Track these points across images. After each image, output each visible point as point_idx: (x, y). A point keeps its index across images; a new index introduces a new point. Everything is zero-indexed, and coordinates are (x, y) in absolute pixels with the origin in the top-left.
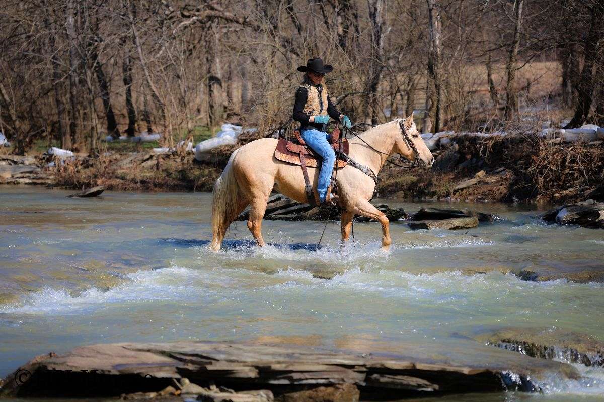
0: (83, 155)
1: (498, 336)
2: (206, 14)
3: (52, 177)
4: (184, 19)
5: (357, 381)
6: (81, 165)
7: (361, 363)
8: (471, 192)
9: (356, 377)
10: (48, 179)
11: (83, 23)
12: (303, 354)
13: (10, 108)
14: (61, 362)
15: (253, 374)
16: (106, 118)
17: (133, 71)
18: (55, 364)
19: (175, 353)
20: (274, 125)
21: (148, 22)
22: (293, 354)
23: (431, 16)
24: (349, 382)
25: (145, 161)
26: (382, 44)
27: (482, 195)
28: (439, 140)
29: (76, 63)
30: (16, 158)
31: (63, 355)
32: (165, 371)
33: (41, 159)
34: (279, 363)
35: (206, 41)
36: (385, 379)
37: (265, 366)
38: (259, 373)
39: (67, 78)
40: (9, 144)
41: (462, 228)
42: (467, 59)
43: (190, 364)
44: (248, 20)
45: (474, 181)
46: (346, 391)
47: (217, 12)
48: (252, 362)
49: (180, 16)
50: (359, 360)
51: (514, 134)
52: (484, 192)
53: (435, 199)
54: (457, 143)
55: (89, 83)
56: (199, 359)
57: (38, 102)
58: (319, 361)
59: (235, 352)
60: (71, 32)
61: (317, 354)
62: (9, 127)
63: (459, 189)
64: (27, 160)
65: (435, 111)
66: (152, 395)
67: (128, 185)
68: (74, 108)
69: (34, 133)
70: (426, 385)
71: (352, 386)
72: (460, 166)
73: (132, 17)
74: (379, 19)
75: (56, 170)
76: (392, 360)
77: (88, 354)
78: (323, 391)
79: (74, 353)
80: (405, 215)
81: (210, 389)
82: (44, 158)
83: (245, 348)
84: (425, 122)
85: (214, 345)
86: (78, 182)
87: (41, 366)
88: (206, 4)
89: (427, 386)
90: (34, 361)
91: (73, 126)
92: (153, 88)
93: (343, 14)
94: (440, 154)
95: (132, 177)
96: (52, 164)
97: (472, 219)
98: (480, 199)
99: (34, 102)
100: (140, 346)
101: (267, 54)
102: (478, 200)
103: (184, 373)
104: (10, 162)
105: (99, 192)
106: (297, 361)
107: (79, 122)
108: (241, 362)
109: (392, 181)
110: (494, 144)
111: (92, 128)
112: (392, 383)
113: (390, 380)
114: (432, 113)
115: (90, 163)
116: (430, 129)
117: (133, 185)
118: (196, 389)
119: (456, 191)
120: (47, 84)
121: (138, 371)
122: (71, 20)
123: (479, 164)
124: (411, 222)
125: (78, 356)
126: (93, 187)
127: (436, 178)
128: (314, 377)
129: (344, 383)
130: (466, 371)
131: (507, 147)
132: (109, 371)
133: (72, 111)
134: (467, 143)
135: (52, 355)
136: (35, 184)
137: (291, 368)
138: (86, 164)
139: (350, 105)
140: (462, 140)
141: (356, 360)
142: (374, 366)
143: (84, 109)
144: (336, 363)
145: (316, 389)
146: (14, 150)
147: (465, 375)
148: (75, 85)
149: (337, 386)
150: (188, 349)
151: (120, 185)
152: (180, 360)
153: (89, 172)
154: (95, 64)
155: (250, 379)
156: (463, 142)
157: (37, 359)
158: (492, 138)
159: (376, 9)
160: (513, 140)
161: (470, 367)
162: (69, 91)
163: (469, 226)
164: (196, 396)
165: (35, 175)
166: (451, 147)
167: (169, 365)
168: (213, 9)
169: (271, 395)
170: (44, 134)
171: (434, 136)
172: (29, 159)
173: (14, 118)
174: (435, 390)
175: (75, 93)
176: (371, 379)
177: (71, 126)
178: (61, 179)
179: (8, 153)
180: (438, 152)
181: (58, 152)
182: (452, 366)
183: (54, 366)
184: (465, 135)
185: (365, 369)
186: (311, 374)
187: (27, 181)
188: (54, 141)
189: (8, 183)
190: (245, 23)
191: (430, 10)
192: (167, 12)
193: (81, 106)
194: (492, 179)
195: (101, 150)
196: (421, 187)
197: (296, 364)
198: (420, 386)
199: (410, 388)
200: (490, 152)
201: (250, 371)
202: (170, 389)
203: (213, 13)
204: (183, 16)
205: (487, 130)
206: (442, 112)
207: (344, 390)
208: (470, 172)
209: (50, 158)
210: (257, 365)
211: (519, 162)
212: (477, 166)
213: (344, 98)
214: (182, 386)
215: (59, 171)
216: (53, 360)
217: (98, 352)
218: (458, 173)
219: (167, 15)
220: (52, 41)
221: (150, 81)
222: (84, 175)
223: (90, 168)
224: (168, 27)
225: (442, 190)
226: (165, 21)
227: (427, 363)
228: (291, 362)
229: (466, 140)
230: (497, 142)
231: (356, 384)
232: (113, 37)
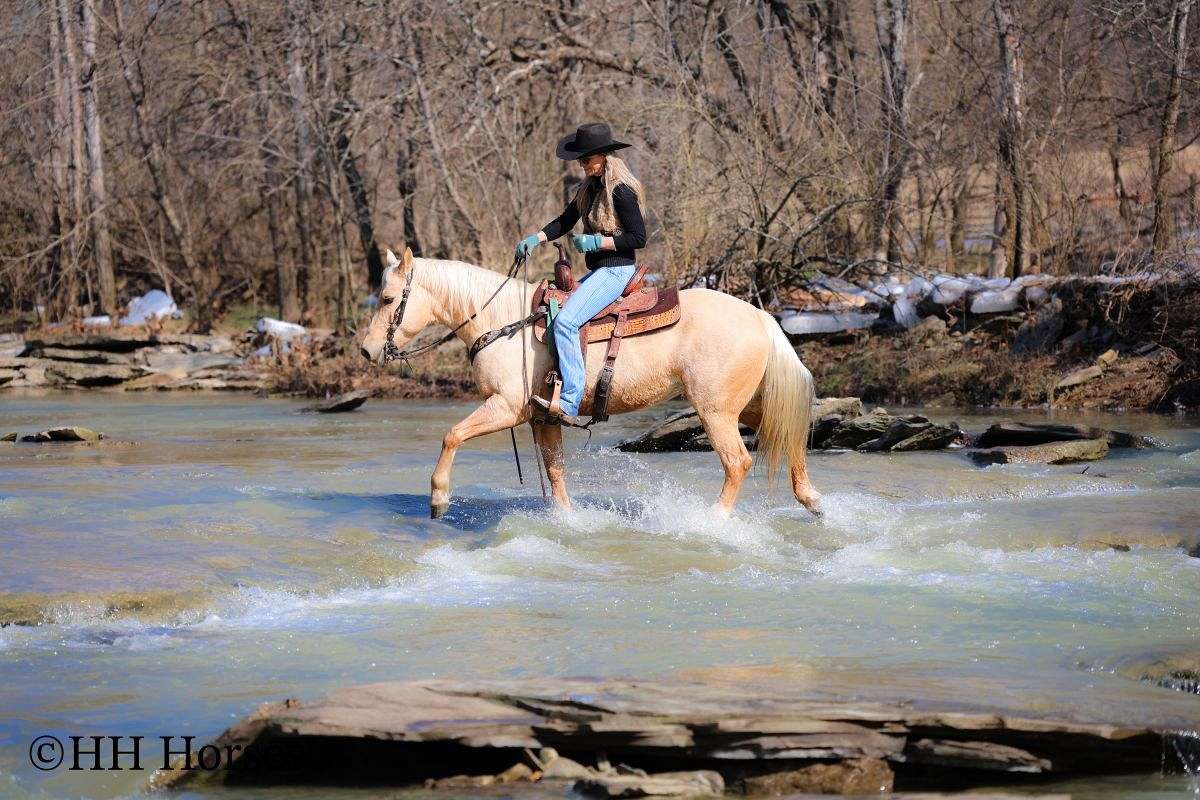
0: (324, 333)
1: (1165, 665)
2: (559, 54)
3: (264, 376)
4: (518, 64)
5: (889, 753)
6: (322, 350)
7: (897, 717)
8: (1091, 392)
9: (885, 745)
10: (258, 379)
11: (322, 76)
12: (781, 701)
13: (183, 243)
14: (308, 717)
15: (683, 740)
16: (365, 261)
17: (417, 169)
18: (296, 720)
19: (530, 699)
20: (696, 266)
21: (448, 71)
22: (760, 700)
23: (1003, 50)
24: (872, 755)
25: (445, 340)
26: (906, 105)
27: (1112, 397)
28: (1023, 291)
29: (309, 154)
30: (197, 340)
31: (311, 704)
32: (508, 734)
33: (243, 342)
34: (733, 717)
35: (559, 108)
36: (946, 749)
37: (706, 722)
38: (694, 738)
39: (290, 184)
40: (181, 313)
41: (1076, 460)
42: (1077, 131)
43: (558, 721)
44: (640, 64)
45: (1096, 370)
46: (866, 771)
47: (579, 49)
48: (679, 716)
49: (509, 59)
50: (891, 712)
51: (1175, 277)
52: (1115, 392)
53: (1018, 405)
54: (1059, 296)
55: (335, 192)
56: (575, 711)
57: (235, 233)
58: (813, 714)
59: (645, 696)
60: (300, 95)
61: (808, 701)
62: (180, 282)
63: (1065, 387)
64: (217, 343)
65: (1014, 236)
66: (487, 780)
67: (413, 387)
68: (304, 243)
69: (227, 292)
70: (1027, 760)
71: (879, 762)
72: (1067, 343)
73: (415, 62)
74: (898, 57)
75: (273, 361)
76: (955, 711)
77: (360, 702)
78: (821, 772)
79: (332, 700)
80: (961, 436)
81: (597, 769)
82: (249, 339)
83: (665, 689)
84: (993, 257)
85: (602, 685)
86: (316, 384)
87: (270, 724)
88: (559, 34)
89: (1027, 762)
90: (256, 716)
91: (303, 277)
92: (457, 199)
93: (827, 48)
94: (1025, 318)
95: (420, 372)
96: (265, 350)
97: (1094, 443)
98: (1109, 406)
99: (227, 233)
100: (459, 687)
101: (680, 129)
102: (1105, 408)
103: (546, 737)
104: (182, 347)
105: (357, 402)
106: (768, 713)
107: (315, 268)
108: (659, 716)
109: (931, 373)
110: (1134, 297)
111: (342, 279)
112: (960, 757)
113: (954, 751)
114: (1009, 240)
115: (338, 346)
116: (1003, 271)
117: (422, 388)
118: (572, 769)
119: (1059, 391)
120: (252, 197)
121: (459, 734)
122: (298, 70)
123: (1105, 337)
124: (974, 450)
125: (340, 706)
126: (345, 392)
127: (1018, 365)
128: (802, 745)
129: (863, 757)
130: (1106, 732)
131: (1161, 303)
132: (402, 735)
133: (300, 249)
134: (1080, 296)
135: (291, 703)
136: (232, 389)
137: (756, 728)
138: (331, 350)
139: (845, 227)
140: (1070, 291)
141: (885, 712)
142: (923, 723)
143: (325, 243)
144: (845, 717)
145: (808, 769)
146: (190, 327)
147: (1104, 740)
148: (307, 196)
149: (849, 762)
150: (553, 692)
151: (399, 389)
152: (539, 712)
153: (336, 364)
154: (345, 156)
155: (677, 749)
156: (1071, 294)
157: (262, 711)
158: (1129, 286)
159: (893, 37)
160: (1172, 289)
161: (1114, 724)
162: (294, 210)
163: (1089, 457)
164: (572, 783)
165: (232, 373)
166: (1047, 306)
167: (518, 722)
168: (572, 43)
169: (720, 781)
170: (247, 294)
171: (1014, 283)
172: (221, 342)
173: (190, 262)
174: (1043, 769)
175: (305, 214)
176: (916, 747)
177: (298, 277)
178: (282, 379)
179: (181, 330)
180: (1022, 314)
181: (277, 327)
182: (1077, 722)
183: (295, 725)
184: (1076, 281)
185: (903, 729)
186: (796, 738)
187: (218, 383)
188: (266, 308)
189: (181, 388)
190: (635, 70)
191: (1002, 37)
192: (484, 52)
193: (318, 238)
194: (1133, 365)
195: (359, 321)
196: (988, 384)
197: (768, 719)
198: (1013, 762)
199: (994, 766)
200: (1127, 315)
201: (677, 732)
202: (520, 769)
203: (572, 52)
204: (516, 58)
205: (1120, 270)
206: (1026, 236)
207: (862, 771)
208: (1088, 354)
209: (261, 339)
210: (689, 722)
211: (1184, 333)
212: (1099, 342)
213: (835, 210)
214: (544, 762)
215: (279, 363)
216: (293, 713)
217: (379, 698)
218: (1062, 356)
219: (484, 58)
220: (261, 112)
221: (451, 186)
222: (327, 369)
223: (338, 357)
224: (488, 82)
225: (1033, 390)
226: (481, 69)
227: (1026, 717)
228: (756, 716)
229: (1077, 290)
230: (1140, 293)
231: (885, 758)
232: (379, 102)
